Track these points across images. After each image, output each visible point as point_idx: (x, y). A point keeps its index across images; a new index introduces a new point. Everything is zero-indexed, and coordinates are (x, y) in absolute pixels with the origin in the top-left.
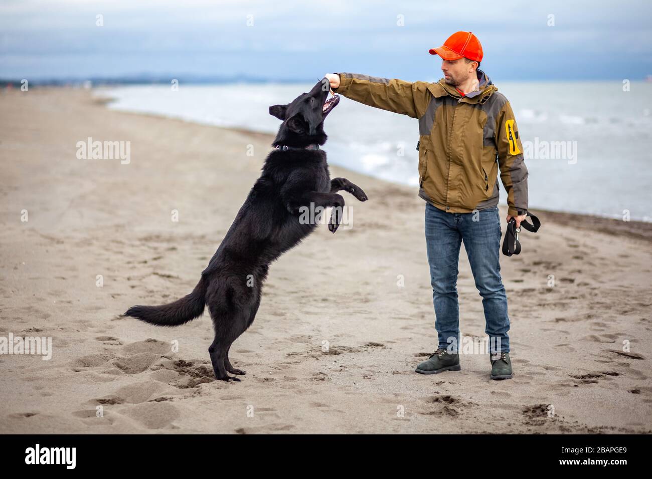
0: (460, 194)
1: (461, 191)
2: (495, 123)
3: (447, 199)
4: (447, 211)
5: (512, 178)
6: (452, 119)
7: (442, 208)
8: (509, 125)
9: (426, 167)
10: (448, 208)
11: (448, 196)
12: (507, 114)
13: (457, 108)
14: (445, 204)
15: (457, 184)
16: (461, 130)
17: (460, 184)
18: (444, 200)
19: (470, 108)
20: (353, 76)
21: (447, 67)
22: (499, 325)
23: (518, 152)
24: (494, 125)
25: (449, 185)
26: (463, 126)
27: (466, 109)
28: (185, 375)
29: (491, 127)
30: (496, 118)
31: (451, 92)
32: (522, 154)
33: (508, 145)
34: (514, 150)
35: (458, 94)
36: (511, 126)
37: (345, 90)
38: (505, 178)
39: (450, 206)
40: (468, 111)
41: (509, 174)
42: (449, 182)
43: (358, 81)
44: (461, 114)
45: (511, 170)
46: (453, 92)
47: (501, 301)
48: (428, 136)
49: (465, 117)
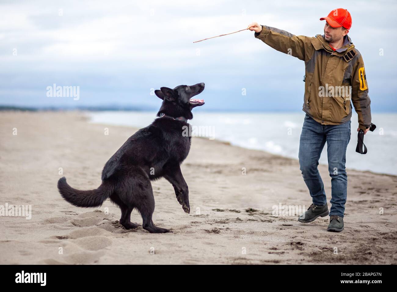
0: (331, 113)
1: (331, 111)
2: (353, 69)
3: (323, 116)
4: (322, 124)
5: (361, 105)
6: (325, 65)
7: (319, 121)
8: (361, 71)
9: (310, 94)
10: (323, 121)
11: (323, 114)
12: (360, 64)
13: (329, 59)
14: (321, 119)
15: (329, 106)
16: (331, 73)
17: (330, 106)
18: (320, 117)
19: (338, 59)
20: (271, 29)
21: (329, 30)
22: (338, 198)
23: (365, 88)
24: (352, 70)
25: (323, 107)
26: (332, 70)
27: (336, 59)
28: (118, 228)
29: (350, 72)
30: (353, 65)
31: (326, 47)
32: (368, 89)
33: (359, 83)
34: (363, 87)
35: (331, 49)
36: (362, 72)
37: (264, 36)
38: (355, 104)
39: (325, 120)
40: (337, 61)
41: (359, 102)
42: (323, 105)
43: (273, 33)
44: (332, 62)
45: (361, 100)
46: (328, 47)
47: (342, 182)
48: (312, 74)
49: (334, 65)
